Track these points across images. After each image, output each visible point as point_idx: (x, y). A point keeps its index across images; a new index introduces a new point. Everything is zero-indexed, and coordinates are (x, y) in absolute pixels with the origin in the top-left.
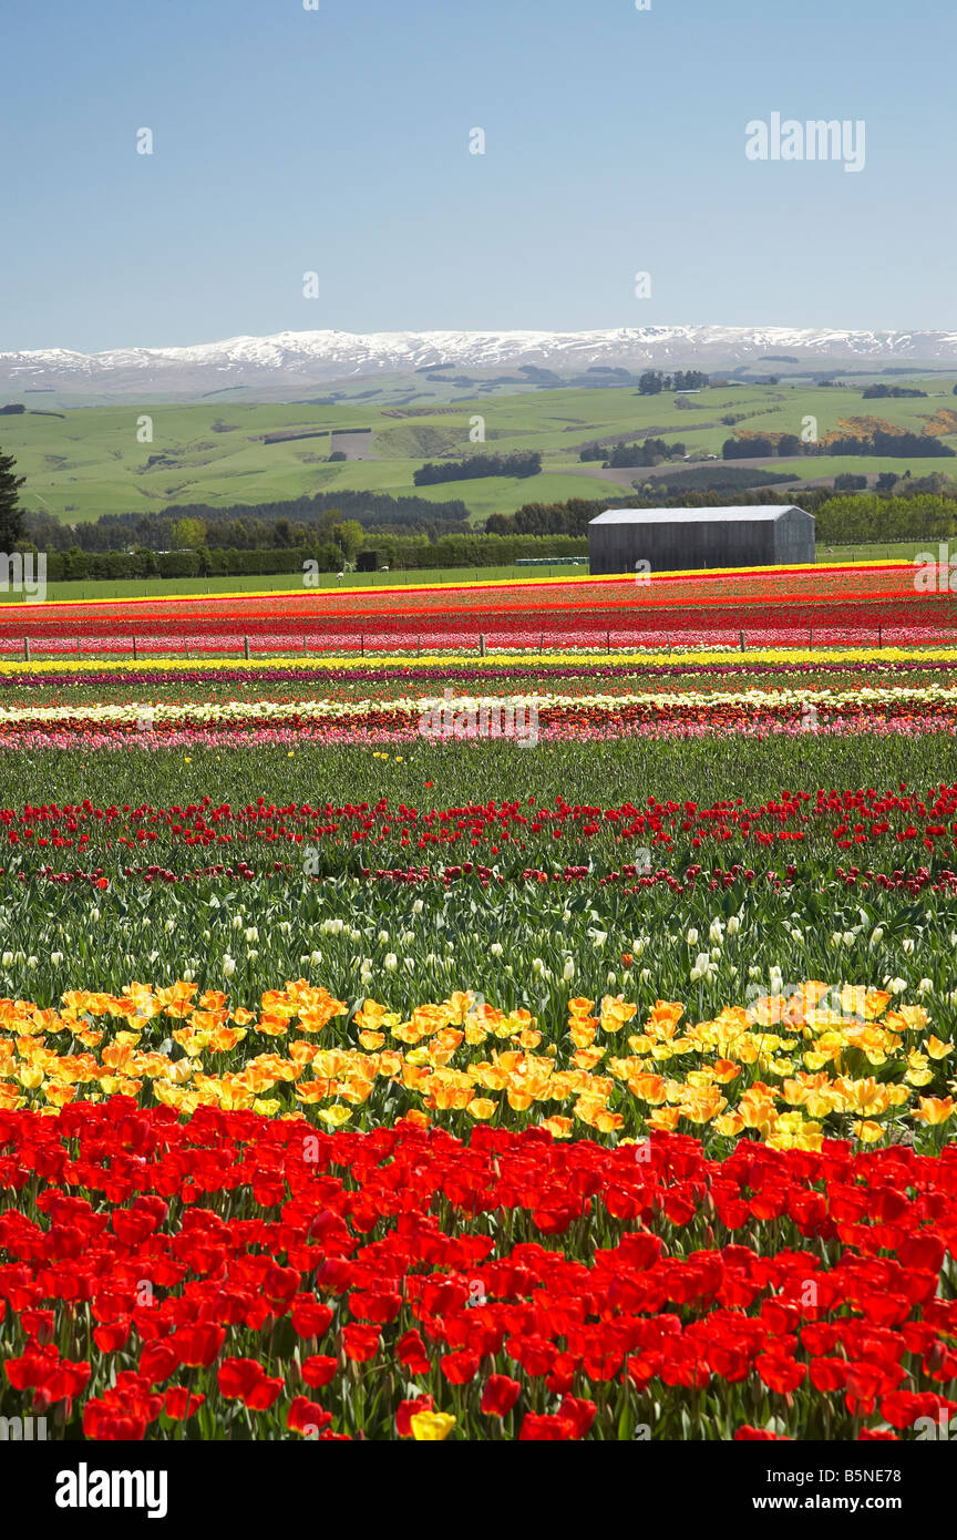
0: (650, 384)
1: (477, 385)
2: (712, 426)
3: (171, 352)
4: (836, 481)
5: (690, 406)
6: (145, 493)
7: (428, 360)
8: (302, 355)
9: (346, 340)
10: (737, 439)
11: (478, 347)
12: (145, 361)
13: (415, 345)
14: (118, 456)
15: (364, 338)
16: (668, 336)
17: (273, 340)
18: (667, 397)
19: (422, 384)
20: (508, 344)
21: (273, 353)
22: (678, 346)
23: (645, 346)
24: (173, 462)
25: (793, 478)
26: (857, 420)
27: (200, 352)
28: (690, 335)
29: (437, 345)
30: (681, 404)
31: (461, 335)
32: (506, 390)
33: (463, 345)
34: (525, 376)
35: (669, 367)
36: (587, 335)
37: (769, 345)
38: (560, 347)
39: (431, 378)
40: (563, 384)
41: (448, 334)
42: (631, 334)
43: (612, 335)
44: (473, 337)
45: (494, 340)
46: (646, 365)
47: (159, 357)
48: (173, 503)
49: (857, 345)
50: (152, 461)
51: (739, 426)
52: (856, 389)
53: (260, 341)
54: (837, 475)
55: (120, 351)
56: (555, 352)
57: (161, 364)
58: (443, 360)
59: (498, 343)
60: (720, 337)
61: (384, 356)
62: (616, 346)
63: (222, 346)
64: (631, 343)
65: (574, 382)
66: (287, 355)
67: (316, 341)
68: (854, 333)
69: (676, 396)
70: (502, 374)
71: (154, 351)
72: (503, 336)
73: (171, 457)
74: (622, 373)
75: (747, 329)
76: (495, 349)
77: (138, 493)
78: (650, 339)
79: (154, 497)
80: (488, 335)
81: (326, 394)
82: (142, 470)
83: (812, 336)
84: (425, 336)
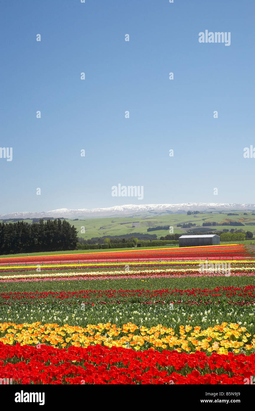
0: (189, 213)
1: (158, 214)
2: (200, 221)
3: (104, 209)
4: (223, 230)
5: (196, 217)
6: (100, 234)
7: (149, 209)
8: (127, 209)
9: (135, 206)
10: (205, 223)
11: (158, 207)
12: (99, 211)
13: (147, 207)
14: (95, 227)
15: (138, 206)
16: (192, 205)
17: (122, 206)
18: (192, 215)
19: (148, 214)
20: (163, 206)
21: (122, 209)
22: (194, 206)
23: (188, 206)
24: (104, 228)
25: (215, 230)
26: (226, 219)
27: (109, 209)
28: (196, 204)
29: (151, 207)
30: (195, 217)
31: (155, 205)
32: (163, 214)
33: (155, 207)
34: (167, 212)
35: (193, 210)
36: (178, 205)
37: (210, 206)
38: (173, 207)
39: (150, 213)
40: (174, 213)
41: (153, 205)
42: (185, 204)
43: (182, 205)
44: (157, 205)
45: (161, 206)
46: (188, 210)
47: (102, 210)
48: (104, 235)
49: (226, 206)
50: (101, 228)
51: (205, 220)
52: (226, 214)
53: (120, 207)
54: (223, 229)
55: (95, 209)
56: (172, 208)
57: (102, 211)
58: (152, 209)
59: (162, 206)
60: (201, 205)
61: (141, 209)
62: (183, 206)
63: (113, 208)
64: (186, 206)
65: (175, 213)
66: (124, 209)
67: (130, 206)
68: (225, 204)
69: (194, 215)
70: (162, 212)
71: (101, 209)
72: (163, 205)
73: (104, 227)
74: (184, 211)
75: (206, 203)
76: (161, 207)
77: (98, 234)
78: (189, 205)
79: (101, 234)
80: (160, 205)
81: (132, 216)
82: (99, 230)
83: (218, 205)
84: (149, 205)
